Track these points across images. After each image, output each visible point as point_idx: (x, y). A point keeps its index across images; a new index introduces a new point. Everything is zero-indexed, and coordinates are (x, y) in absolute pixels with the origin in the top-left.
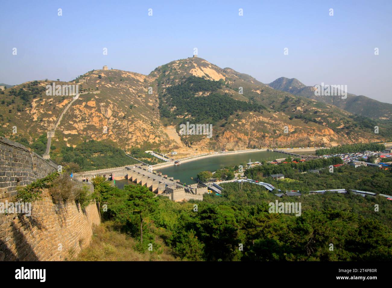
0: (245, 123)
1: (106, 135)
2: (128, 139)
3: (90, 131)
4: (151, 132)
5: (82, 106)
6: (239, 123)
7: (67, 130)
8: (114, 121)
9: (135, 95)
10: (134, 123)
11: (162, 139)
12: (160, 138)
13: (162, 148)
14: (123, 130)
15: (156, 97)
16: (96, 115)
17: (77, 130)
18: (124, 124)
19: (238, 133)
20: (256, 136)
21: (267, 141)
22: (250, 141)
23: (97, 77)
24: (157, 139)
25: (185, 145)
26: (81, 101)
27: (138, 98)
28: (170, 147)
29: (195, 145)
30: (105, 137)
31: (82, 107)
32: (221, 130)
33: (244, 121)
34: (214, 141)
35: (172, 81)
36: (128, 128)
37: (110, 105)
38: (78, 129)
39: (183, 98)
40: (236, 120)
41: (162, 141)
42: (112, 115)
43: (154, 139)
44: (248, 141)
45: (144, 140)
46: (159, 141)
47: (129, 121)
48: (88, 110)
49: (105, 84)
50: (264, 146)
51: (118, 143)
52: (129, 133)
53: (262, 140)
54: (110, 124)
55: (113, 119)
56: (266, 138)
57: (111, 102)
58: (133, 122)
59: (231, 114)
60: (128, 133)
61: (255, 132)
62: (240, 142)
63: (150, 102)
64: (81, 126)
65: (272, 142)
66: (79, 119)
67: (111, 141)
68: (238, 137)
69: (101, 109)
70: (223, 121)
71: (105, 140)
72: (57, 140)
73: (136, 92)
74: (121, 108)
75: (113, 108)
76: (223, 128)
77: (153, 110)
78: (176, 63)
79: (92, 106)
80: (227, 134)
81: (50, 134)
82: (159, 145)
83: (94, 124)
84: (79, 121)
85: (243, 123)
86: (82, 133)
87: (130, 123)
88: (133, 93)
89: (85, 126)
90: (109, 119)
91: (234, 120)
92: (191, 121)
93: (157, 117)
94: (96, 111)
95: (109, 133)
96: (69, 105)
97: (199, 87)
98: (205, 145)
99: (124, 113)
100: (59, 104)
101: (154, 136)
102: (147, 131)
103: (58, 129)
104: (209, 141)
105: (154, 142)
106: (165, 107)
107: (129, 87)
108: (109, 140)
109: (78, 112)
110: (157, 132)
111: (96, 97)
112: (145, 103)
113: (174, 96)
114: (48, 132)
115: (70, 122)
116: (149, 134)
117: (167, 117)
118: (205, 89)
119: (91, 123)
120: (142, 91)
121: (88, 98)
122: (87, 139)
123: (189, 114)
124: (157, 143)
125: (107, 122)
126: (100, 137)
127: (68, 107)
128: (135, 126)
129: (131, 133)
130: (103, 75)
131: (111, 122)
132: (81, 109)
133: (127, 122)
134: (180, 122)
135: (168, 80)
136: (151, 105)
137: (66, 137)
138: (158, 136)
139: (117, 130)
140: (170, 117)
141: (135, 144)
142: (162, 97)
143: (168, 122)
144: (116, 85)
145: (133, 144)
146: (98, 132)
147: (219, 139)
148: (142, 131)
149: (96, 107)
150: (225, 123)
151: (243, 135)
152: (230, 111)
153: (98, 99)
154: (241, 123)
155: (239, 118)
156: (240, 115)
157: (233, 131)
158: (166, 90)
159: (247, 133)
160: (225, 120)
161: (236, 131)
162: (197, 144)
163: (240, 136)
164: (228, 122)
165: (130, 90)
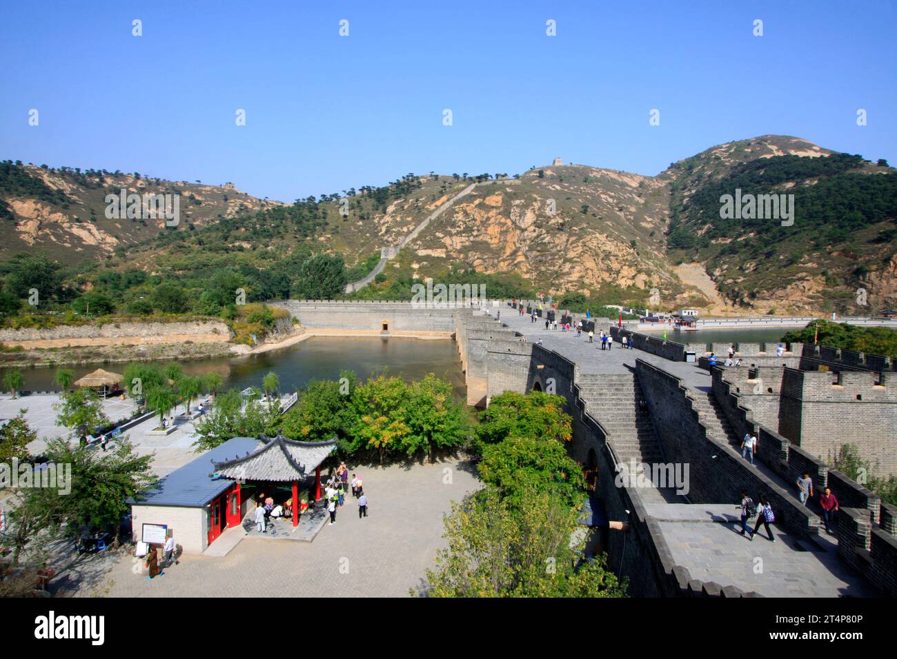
1: (507, 263)
2: (559, 275)
3: (474, 253)
5: (472, 205)
7: (425, 249)
8: (535, 234)
9: (612, 206)
10: (584, 240)
11: (655, 279)
12: (649, 275)
14: (553, 255)
15: (663, 214)
16: (497, 222)
17: (447, 248)
18: (557, 241)
24: (643, 277)
25: (731, 303)
26: (475, 196)
27: (618, 213)
28: (678, 301)
29: (763, 299)
30: (503, 266)
31: (471, 208)
32: (875, 251)
35: (706, 179)
36: (566, 250)
37: (534, 203)
38: (450, 248)
41: (655, 284)
42: (535, 223)
43: (633, 278)
45: (602, 279)
46: (646, 283)
47: (570, 235)
48: (483, 213)
49: (548, 185)
51: (532, 282)
52: (566, 261)
54: (524, 240)
55: (534, 231)
57: (539, 199)
58: (580, 237)
60: (564, 262)
63: (645, 220)
64: (457, 242)
66: (458, 229)
67: (517, 277)
69: (512, 210)
70: (884, 226)
71: (504, 273)
72: (397, 266)
73: (615, 201)
74: (559, 210)
75: (539, 209)
76: (885, 247)
77: (651, 235)
79: (494, 204)
81: (387, 253)
83: (487, 239)
84: (456, 234)
86: (455, 255)
87: (573, 239)
88: (608, 203)
89: (467, 244)
90: (523, 230)
92: (755, 244)
93: (659, 249)
94: (500, 214)
95: (515, 259)
96: (447, 205)
97: (785, 172)
98: (805, 299)
99: (563, 219)
100: (431, 204)
101: (633, 272)
102: (617, 259)
103: (409, 245)
104: (820, 289)
105: (631, 285)
106: (682, 229)
107: (601, 193)
108: (513, 273)
109: (460, 217)
110: (644, 262)
111: (508, 190)
112: (633, 221)
113: (709, 203)
114: (383, 249)
115: (437, 234)
116: (619, 266)
117: (686, 248)
118: (804, 174)
119: (481, 238)
120: (631, 201)
121: (489, 191)
122: (462, 268)
123: (748, 231)
124: (639, 288)
125: (519, 237)
126: (491, 266)
127: (443, 208)
128: (584, 245)
129: (570, 260)
130: (549, 173)
131: (528, 236)
132: (469, 212)
133: (566, 238)
134: (719, 251)
135: (697, 180)
136: (649, 226)
137: (418, 262)
138: (644, 271)
139: (538, 254)
140: (692, 247)
141: (576, 286)
142: (678, 214)
143: (685, 257)
144: (572, 188)
145: (572, 286)
146: (490, 255)
147: (863, 280)
148: (600, 258)
149: (501, 207)
150: (893, 232)
153: (510, 193)
158: (691, 198)
160: (891, 222)
162: (772, 295)
165: (601, 198)
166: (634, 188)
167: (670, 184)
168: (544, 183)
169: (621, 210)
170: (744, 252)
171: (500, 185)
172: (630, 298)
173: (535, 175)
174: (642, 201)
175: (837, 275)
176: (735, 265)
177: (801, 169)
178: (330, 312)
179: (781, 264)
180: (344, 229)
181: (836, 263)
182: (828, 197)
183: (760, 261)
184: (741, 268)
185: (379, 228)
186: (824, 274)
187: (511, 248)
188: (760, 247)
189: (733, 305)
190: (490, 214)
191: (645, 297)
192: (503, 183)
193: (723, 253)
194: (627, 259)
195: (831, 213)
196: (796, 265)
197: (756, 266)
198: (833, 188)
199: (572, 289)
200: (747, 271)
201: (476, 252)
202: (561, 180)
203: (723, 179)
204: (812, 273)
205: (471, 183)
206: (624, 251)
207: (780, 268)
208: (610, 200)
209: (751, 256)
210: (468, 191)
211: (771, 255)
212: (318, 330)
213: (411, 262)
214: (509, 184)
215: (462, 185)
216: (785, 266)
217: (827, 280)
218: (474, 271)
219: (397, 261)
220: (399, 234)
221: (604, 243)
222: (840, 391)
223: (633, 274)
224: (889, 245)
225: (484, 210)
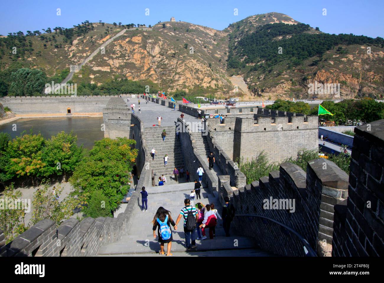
0: (352, 59)
1: (145, 75)
2: (173, 81)
4: (207, 74)
5: (124, 41)
6: (343, 59)
7: (97, 67)
8: (160, 59)
9: (201, 46)
10: (185, 63)
11: (220, 83)
12: (217, 81)
13: (218, 94)
14: (170, 70)
15: (226, 51)
16: (139, 52)
17: (110, 66)
18: (172, 63)
19: (341, 74)
20: (373, 79)
22: (362, 87)
24: (214, 82)
25: (253, 94)
26: (126, 36)
27: (204, 49)
28: (230, 94)
29: (267, 92)
30: (143, 77)
31: (124, 43)
32: (311, 70)
33: (351, 57)
34: (298, 87)
36: (176, 68)
37: (159, 42)
38: (112, 66)
39: (256, 45)
40: (337, 56)
41: (220, 86)
42: (160, 53)
43: (210, 82)
44: (358, 88)
45: (195, 83)
46: (215, 85)
47: (179, 60)
48: (131, 46)
49: (168, 32)
51: (159, 85)
54: (154, 62)
55: (160, 57)
57: (162, 39)
58: (183, 61)
59: (328, 49)
60: (175, 75)
61: (372, 73)
62: (344, 87)
63: (217, 53)
64: (117, 63)
66: (117, 55)
67: (150, 82)
68: (341, 80)
69: (147, 45)
70: (316, 58)
71: (143, 80)
72: (81, 76)
74: (173, 46)
75: (162, 45)
77: (220, 61)
78: (253, 17)
79: (137, 42)
80: (322, 75)
81: (73, 68)
82: (216, 91)
83: (134, 61)
84: (117, 58)
85: (349, 60)
86: (115, 70)
87: (180, 62)
88: (199, 43)
89: (122, 64)
90: (153, 57)
91: (334, 56)
92: (265, 66)
93: (223, 68)
94: (140, 47)
95: (150, 73)
96: (110, 41)
97: (279, 31)
98: (283, 92)
99: (175, 51)
100: (100, 40)
101: (209, 79)
102: (202, 73)
103: (87, 64)
104: (290, 87)
105: (208, 86)
106: (234, 58)
107: (195, 38)
108: (148, 80)
109: (118, 48)
110: (215, 74)
111: (145, 34)
112: (211, 54)
113: (246, 45)
114: (71, 66)
115: (105, 58)
116: (203, 77)
117: (236, 68)
118: (287, 33)
119: (130, 60)
120: (210, 43)
121: (134, 34)
122: (120, 78)
123: (262, 60)
124: (212, 88)
125: (151, 61)
126: (137, 76)
127: (107, 43)
128: (186, 65)
129: (179, 74)
130: (168, 25)
131: (156, 60)
132: (123, 46)
133: (176, 61)
134: (250, 70)
135: (241, 33)
136: (219, 56)
137: (94, 74)
139: (162, 70)
140: (238, 67)
141: (181, 87)
142: (232, 50)
143: (235, 72)
144: (180, 35)
145: (180, 87)
146: (136, 70)
147: (306, 83)
148: (194, 73)
149: (141, 43)
150: (318, 61)
151: (349, 78)
152: (326, 44)
153: (146, 35)
154: (345, 59)
155: (342, 54)
156: (343, 50)
157: (331, 71)
158: (238, 42)
159: (356, 74)
160: (318, 56)
161: (338, 70)
162: (270, 90)
163: (344, 79)
164: (323, 59)
165: (195, 41)
166: (212, 36)
167: (229, 35)
168: (166, 31)
169: (205, 47)
170: (260, 70)
171: (141, 31)
172: (208, 93)
173: (161, 26)
174: (216, 43)
175: (296, 81)
176: (256, 76)
177: (285, 30)
178: (32, 103)
179: (275, 76)
180: (45, 54)
181: (296, 75)
182: (295, 44)
183: (266, 74)
184: (258, 78)
185: (68, 54)
186: (291, 80)
187: (147, 67)
189: (254, 96)
190: (135, 47)
192: (142, 30)
193: (251, 70)
194: (207, 73)
195: (295, 52)
196: (280, 76)
197: (264, 76)
198: (297, 40)
199: (179, 89)
200: (261, 79)
201: (128, 69)
202: (175, 30)
203: (253, 34)
204: (287, 80)
205: (124, 29)
206: (205, 68)
208: (200, 42)
209: (262, 72)
210: (122, 33)
211: (271, 71)
212: (25, 114)
213: (89, 74)
214: (145, 30)
215: (118, 30)
217: (292, 83)
218: (126, 80)
219: (80, 74)
220: (81, 57)
221: (195, 65)
222: (257, 127)
223: (210, 81)
224: (316, 67)
225: (131, 45)
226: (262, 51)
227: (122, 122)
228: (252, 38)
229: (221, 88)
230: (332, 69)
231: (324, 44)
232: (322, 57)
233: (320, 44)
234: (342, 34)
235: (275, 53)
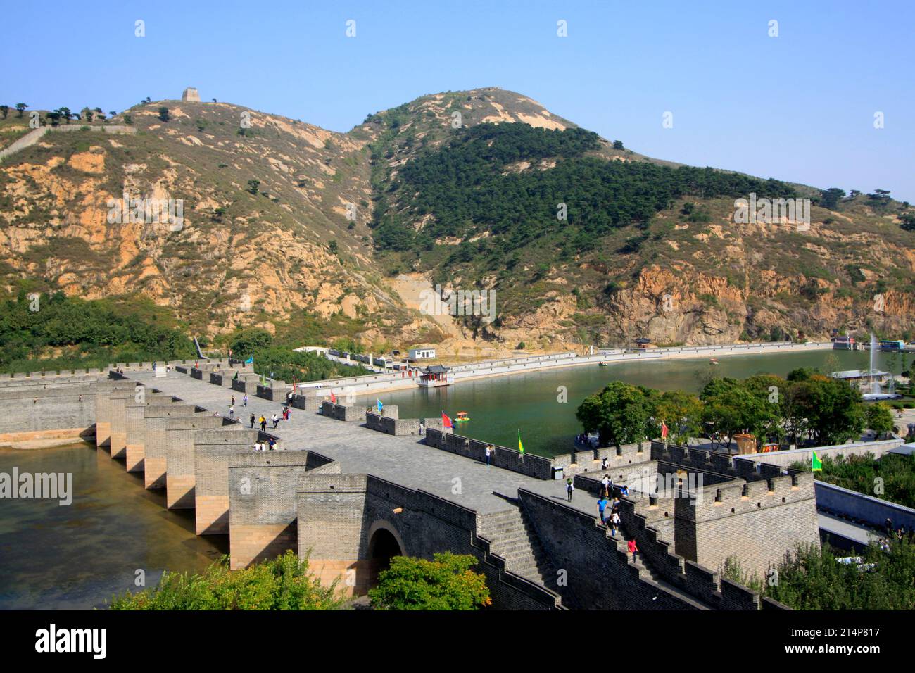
0: (722, 237)
1: (125, 279)
2: (221, 299)
3: (58, 261)
4: (327, 273)
5: (42, 167)
6: (700, 237)
9: (289, 179)
10: (258, 239)
11: (371, 303)
12: (362, 297)
13: (369, 337)
14: (208, 264)
15: (363, 194)
16: (99, 202)
18: (213, 241)
19: (701, 276)
20: (776, 288)
21: (828, 313)
22: (754, 311)
23: (155, 116)
24: (353, 299)
25: (470, 333)
26: (48, 150)
27: (299, 190)
28: (405, 335)
29: (511, 327)
30: (119, 286)
31: (42, 173)
32: (623, 264)
33: (717, 230)
34: (594, 310)
35: (419, 145)
36: (230, 256)
39: (458, 185)
40: (686, 227)
41: (371, 311)
43: (339, 301)
44: (744, 311)
45: (292, 305)
46: (358, 309)
47: (234, 231)
48: (68, 184)
49: (179, 136)
50: (818, 329)
51: (176, 312)
52: (231, 274)
53: (806, 308)
54: (154, 238)
56: (825, 299)
57: (173, 164)
58: (251, 236)
59: (659, 208)
60: (229, 277)
61: (771, 273)
62: (712, 310)
63: (339, 204)
64: (20, 239)
65: (849, 315)
66: (18, 213)
67: (146, 304)
68: (701, 291)
69: (126, 183)
70: (630, 232)
71: (121, 297)
74: (210, 185)
75: (176, 183)
76: (634, 258)
77: (350, 228)
78: (435, 99)
79: (88, 169)
80: (655, 278)
82: (359, 326)
83: (81, 233)
85: (713, 239)
86: (16, 265)
87: (239, 237)
88: (281, 172)
89: (41, 242)
91: (677, 228)
92: (492, 248)
93: (363, 251)
94: (102, 188)
95: (141, 273)
97: (518, 147)
98: (557, 326)
99: (220, 203)
101: (337, 291)
102: (312, 272)
104: (572, 313)
105: (337, 312)
106: (392, 219)
107: (269, 156)
108: (138, 297)
109: (20, 189)
110: (353, 276)
111: (114, 144)
112: (322, 204)
113: (427, 183)
116: (316, 283)
117: (402, 249)
118: (540, 152)
119: (68, 231)
120: (314, 171)
121: (78, 144)
122: (36, 291)
123: (481, 228)
124: (349, 318)
126: (95, 284)
128: (259, 248)
129: (238, 274)
130: (177, 113)
131: (160, 230)
132: (37, 181)
133: (228, 235)
134: (448, 256)
135: (406, 144)
136: (345, 212)
138: (355, 291)
139: (181, 262)
140: (410, 248)
141: (251, 317)
142: (385, 195)
143: (402, 264)
144: (220, 144)
145: (246, 317)
146: (91, 265)
147: (615, 300)
148: (286, 270)
149: (104, 175)
150: (640, 240)
151: (720, 285)
152: (653, 194)
153: (119, 150)
154: (705, 236)
155: (694, 221)
156: (696, 210)
157: (676, 267)
158: (400, 171)
159: (737, 277)
160: (636, 227)
161: (691, 266)
162: (520, 321)
163: (710, 289)
164: (652, 236)
165: (270, 164)
166: (317, 150)
167: (369, 146)
168: (172, 132)
169: (302, 185)
170: (480, 260)
171: (98, 133)
172: (338, 335)
173: (152, 114)
174: (331, 172)
175: (588, 294)
176: (471, 278)
177: (536, 145)
179: (527, 279)
181: (586, 279)
182: (569, 187)
183: (501, 273)
184: (478, 283)
186: (575, 292)
187: (131, 252)
188: (498, 253)
189: (474, 338)
190: (84, 188)
191: (358, 331)
192: (103, 130)
193: (452, 260)
194: (327, 271)
196: (543, 281)
197: (497, 280)
198: (574, 177)
199: (246, 323)
200: (487, 288)
201: (63, 259)
202: (201, 130)
203: (442, 148)
204: (561, 290)
206: (322, 258)
207: (526, 284)
208: (284, 168)
209: (489, 266)
210: (33, 139)
211: (514, 265)
214: (114, 133)
215: (17, 128)
216: (532, 282)
217: (579, 299)
218: (61, 298)
221: (290, 246)
223: (338, 296)
224: (637, 257)
225: (69, 179)
226: (478, 202)
227: (338, 498)
228: (442, 162)
229: (376, 319)
230: (676, 264)
231: (646, 193)
232: (647, 231)
233: (637, 194)
234: (687, 168)
235: (516, 212)
